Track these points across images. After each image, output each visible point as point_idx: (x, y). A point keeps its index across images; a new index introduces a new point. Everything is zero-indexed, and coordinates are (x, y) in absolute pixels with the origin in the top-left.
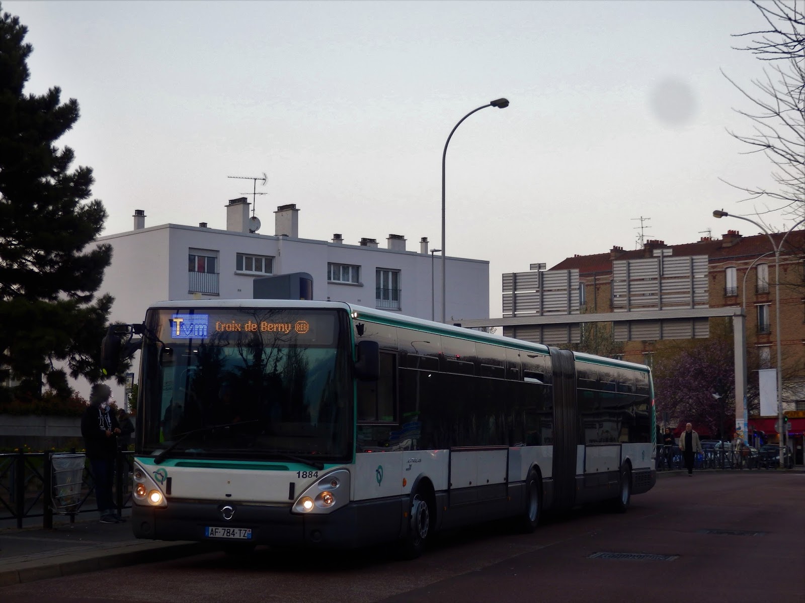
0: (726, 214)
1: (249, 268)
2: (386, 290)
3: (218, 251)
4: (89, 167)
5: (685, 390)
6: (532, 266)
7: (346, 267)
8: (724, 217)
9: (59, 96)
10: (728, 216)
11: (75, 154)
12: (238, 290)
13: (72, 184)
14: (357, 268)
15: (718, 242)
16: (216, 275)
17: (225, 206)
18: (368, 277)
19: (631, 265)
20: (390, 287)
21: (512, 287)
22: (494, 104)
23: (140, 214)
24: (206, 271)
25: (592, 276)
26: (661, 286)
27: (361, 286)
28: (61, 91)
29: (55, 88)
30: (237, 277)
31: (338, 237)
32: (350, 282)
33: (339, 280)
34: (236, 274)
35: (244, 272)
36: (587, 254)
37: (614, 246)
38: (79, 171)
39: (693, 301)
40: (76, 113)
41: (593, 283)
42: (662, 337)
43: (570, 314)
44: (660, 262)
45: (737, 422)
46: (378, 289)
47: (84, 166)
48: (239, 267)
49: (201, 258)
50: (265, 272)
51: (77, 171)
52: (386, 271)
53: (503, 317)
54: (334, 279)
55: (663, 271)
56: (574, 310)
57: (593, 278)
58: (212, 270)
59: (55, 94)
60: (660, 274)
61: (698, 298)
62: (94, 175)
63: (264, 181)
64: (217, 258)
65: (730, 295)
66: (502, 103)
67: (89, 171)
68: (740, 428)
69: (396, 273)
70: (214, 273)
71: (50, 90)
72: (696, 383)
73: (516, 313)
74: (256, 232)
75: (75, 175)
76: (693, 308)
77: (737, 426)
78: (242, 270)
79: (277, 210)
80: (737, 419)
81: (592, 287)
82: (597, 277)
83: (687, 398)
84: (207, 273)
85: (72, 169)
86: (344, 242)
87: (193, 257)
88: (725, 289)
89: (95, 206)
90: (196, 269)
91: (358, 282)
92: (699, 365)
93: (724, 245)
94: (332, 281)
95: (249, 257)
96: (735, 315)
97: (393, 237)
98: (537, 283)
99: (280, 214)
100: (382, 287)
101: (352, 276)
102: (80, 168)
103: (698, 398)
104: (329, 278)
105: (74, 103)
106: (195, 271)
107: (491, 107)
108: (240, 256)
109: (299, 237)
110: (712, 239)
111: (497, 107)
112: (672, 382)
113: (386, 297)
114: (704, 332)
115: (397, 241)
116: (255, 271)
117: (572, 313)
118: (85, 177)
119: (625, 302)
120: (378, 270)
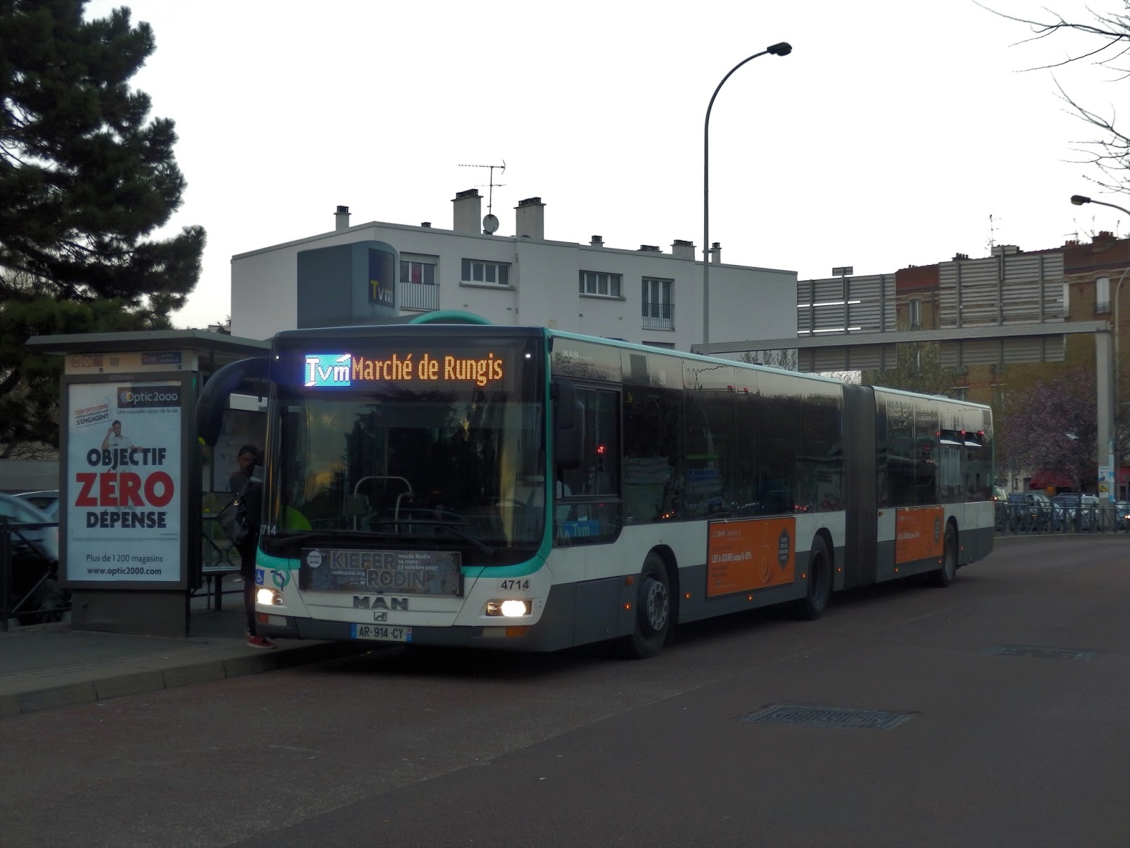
0: (1088, 200)
1: (478, 277)
2: (655, 304)
3: (438, 256)
4: (169, 118)
5: (1039, 430)
6: (835, 271)
7: (603, 276)
8: (1085, 204)
9: (127, 21)
10: (1091, 203)
11: (153, 102)
12: (464, 306)
13: (147, 144)
14: (617, 278)
15: (1087, 246)
16: (435, 286)
17: (452, 201)
18: (632, 289)
19: (962, 267)
20: (661, 301)
21: (809, 299)
22: (772, 50)
23: (343, 211)
24: (423, 281)
25: (929, 291)
26: (1001, 295)
27: (622, 299)
28: (130, 13)
29: (122, 8)
30: (462, 289)
31: (597, 239)
32: (609, 295)
33: (595, 292)
34: (461, 285)
35: (472, 282)
36: (925, 264)
37: (957, 254)
38: (156, 124)
39: (1043, 313)
40: (149, 43)
41: (931, 299)
42: (1002, 360)
43: (883, 332)
44: (1000, 263)
45: (1100, 471)
46: (645, 304)
47: (162, 118)
48: (465, 276)
49: (417, 266)
50: (500, 283)
51: (152, 124)
52: (655, 281)
53: (799, 337)
54: (589, 291)
55: (1004, 275)
56: (888, 327)
57: (930, 293)
58: (430, 281)
59: (122, 17)
60: (1000, 278)
61: (1050, 310)
62: (176, 130)
63: (503, 169)
64: (436, 265)
65: (1101, 312)
66: (782, 49)
67: (169, 124)
68: (1103, 479)
69: (668, 283)
70: (433, 284)
71: (114, 11)
72: (1054, 421)
73: (814, 331)
74: (494, 234)
75: (150, 130)
76: (1043, 323)
77: (1100, 476)
78: (469, 280)
79: (518, 206)
80: (1099, 467)
81: (929, 304)
82: (935, 292)
83: (1043, 441)
84: (424, 283)
85: (146, 124)
86: (604, 246)
87: (405, 264)
88: (1095, 304)
89: (167, 170)
90: (410, 279)
91: (619, 295)
92: (1058, 399)
93: (1095, 250)
94: (586, 293)
95: (478, 264)
96: (1099, 331)
97: (679, 244)
98: (842, 292)
99: (522, 210)
100: (650, 301)
101: (612, 289)
102: (157, 119)
103: (1055, 440)
104: (582, 290)
105: (145, 28)
106: (408, 281)
107: (768, 54)
108: (466, 263)
109: (545, 238)
110: (1080, 243)
111: (776, 55)
112: (1023, 421)
113: (655, 314)
114: (1056, 355)
115: (681, 248)
116: (487, 281)
117: (887, 330)
118: (164, 132)
119: (955, 316)
120: (645, 280)
